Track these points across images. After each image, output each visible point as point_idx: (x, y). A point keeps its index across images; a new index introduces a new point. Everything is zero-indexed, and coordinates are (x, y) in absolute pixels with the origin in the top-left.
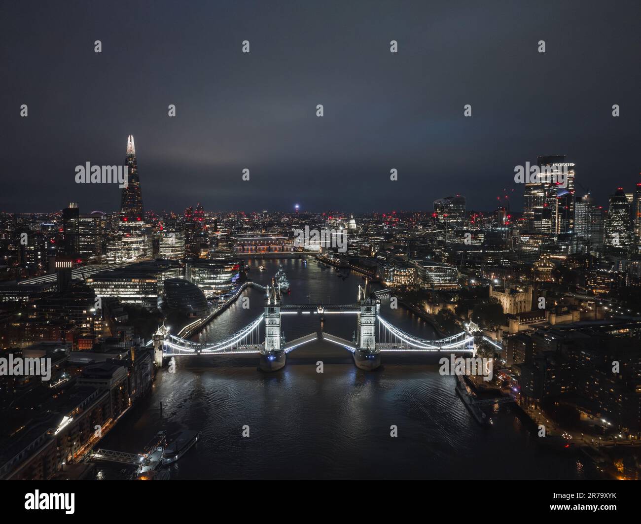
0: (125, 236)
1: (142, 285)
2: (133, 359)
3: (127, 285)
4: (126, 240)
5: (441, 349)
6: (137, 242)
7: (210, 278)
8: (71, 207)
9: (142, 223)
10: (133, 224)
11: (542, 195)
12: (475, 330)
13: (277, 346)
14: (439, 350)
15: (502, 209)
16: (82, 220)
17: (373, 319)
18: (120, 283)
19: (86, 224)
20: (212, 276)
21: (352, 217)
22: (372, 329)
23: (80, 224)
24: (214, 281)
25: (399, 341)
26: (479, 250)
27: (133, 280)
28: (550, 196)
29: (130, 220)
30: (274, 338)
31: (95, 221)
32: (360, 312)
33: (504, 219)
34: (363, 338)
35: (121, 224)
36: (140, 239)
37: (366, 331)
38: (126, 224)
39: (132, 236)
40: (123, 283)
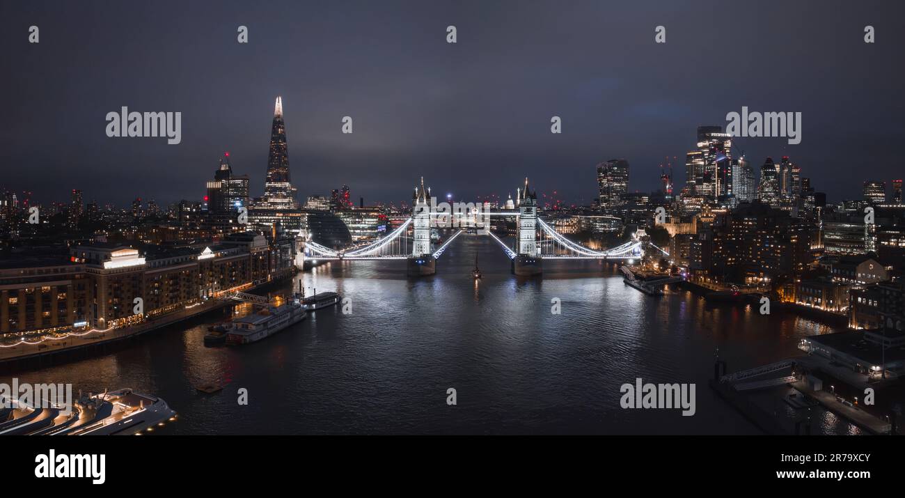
0: (271, 197)
1: (285, 219)
2: (274, 236)
3: (271, 219)
4: (272, 200)
5: (607, 256)
6: (283, 203)
7: (355, 223)
8: (223, 169)
9: (287, 184)
10: (278, 185)
11: (702, 163)
12: (643, 235)
13: (426, 251)
14: (605, 257)
15: (666, 177)
16: (231, 182)
17: (534, 222)
18: (264, 217)
19: (235, 186)
20: (357, 220)
21: (510, 197)
22: (533, 233)
23: (230, 186)
24: (358, 225)
25: (563, 248)
26: (644, 208)
27: (277, 214)
28: (710, 164)
29: (275, 181)
30: (423, 243)
31: (243, 182)
32: (520, 214)
33: (667, 187)
34: (523, 244)
35: (267, 184)
36: (286, 200)
37: (526, 236)
38: (273, 184)
39: (277, 196)
40: (267, 217)
